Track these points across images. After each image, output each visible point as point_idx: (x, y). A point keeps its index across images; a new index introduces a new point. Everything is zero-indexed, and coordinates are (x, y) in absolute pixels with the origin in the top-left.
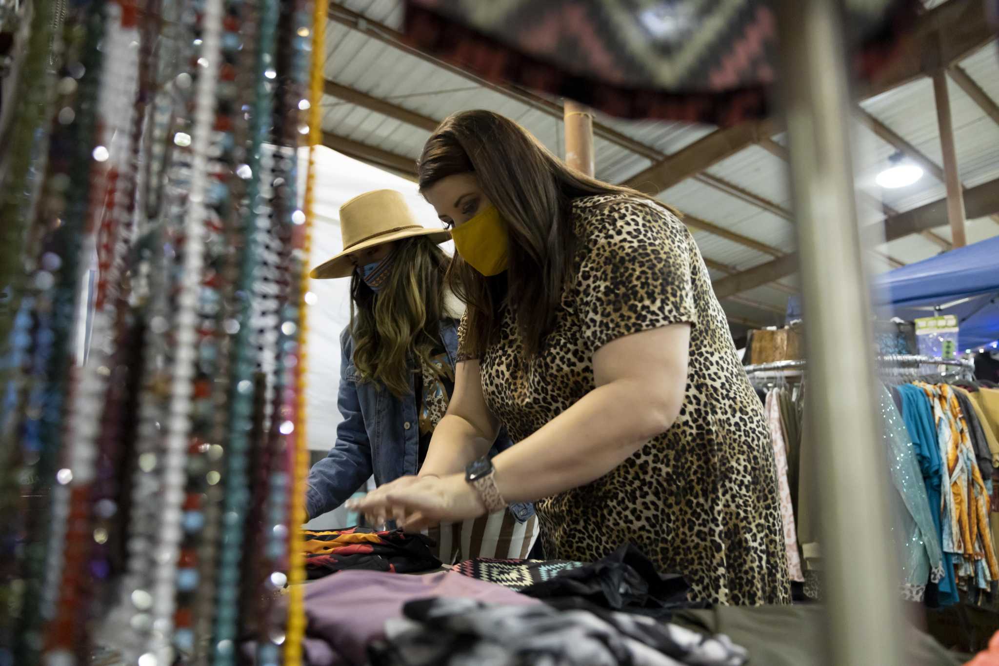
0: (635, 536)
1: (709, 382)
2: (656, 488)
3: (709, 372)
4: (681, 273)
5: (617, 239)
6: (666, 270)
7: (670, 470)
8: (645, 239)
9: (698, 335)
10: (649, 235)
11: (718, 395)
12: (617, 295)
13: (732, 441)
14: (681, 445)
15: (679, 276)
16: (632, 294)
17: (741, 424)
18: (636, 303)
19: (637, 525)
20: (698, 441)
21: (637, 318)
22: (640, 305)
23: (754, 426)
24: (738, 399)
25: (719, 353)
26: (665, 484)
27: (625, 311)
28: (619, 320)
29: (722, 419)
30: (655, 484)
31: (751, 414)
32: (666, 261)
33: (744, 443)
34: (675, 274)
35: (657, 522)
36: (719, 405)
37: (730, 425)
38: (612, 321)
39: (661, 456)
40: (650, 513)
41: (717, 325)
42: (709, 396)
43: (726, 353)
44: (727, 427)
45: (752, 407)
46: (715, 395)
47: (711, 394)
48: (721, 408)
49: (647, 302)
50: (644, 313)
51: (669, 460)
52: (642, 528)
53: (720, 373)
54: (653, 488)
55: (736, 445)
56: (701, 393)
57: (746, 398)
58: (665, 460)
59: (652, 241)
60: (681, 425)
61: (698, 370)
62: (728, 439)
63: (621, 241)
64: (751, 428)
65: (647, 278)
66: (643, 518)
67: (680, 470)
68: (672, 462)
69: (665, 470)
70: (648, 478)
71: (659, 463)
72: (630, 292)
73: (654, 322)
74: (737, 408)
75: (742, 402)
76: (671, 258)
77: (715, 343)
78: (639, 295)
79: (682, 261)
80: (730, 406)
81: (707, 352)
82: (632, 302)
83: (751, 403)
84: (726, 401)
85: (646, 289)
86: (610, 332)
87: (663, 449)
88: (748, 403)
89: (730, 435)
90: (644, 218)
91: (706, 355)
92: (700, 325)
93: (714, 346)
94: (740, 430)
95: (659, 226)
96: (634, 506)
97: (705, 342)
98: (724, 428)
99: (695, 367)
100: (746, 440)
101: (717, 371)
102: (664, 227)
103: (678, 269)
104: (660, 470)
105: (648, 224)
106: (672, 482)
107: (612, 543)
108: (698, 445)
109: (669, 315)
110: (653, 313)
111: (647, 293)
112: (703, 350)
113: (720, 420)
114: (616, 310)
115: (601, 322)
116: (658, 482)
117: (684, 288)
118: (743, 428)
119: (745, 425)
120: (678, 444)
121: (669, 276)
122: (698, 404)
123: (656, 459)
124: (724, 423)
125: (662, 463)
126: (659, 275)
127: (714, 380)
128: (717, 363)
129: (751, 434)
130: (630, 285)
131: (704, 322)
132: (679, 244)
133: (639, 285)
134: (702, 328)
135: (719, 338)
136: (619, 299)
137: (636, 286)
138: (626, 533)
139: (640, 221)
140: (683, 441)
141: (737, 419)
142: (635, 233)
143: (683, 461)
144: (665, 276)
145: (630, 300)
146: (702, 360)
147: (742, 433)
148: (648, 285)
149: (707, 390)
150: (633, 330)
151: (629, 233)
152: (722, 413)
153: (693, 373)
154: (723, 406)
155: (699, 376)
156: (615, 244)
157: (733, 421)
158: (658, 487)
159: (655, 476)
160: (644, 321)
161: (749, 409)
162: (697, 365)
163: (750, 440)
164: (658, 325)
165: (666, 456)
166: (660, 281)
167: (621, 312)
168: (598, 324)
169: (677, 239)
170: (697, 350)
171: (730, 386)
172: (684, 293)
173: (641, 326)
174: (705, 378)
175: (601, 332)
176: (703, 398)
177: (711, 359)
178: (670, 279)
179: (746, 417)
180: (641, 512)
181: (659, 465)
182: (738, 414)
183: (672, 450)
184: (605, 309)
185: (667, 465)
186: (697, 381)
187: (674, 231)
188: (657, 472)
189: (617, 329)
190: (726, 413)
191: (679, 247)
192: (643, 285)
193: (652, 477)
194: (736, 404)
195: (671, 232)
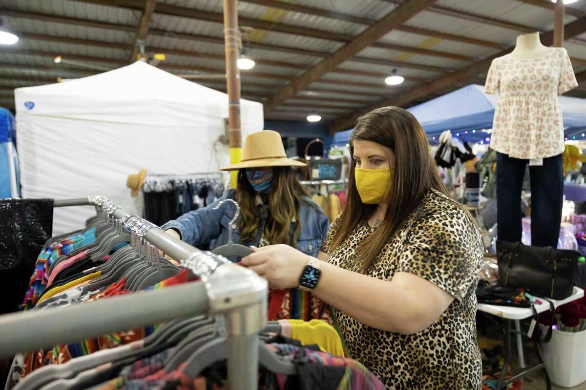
0: (426, 358)
1: (456, 338)
2: (399, 384)
3: (458, 332)
4: (469, 270)
5: (449, 228)
6: (462, 263)
7: (411, 378)
8: (463, 240)
9: (459, 308)
10: (466, 238)
11: (459, 348)
12: (429, 254)
13: (461, 379)
14: (423, 366)
15: (466, 271)
16: (438, 260)
17: (469, 370)
18: (436, 266)
19: (430, 352)
20: (435, 370)
21: (431, 274)
22: (437, 269)
23: (476, 372)
24: (470, 354)
25: (467, 323)
26: (405, 385)
27: (428, 265)
28: (421, 266)
29: (457, 363)
30: (399, 382)
31: (476, 364)
32: (465, 259)
33: (468, 382)
34: (465, 269)
35: (443, 356)
36: (458, 354)
37: (462, 368)
38: (417, 264)
39: (409, 367)
40: (439, 349)
41: (472, 306)
42: (453, 347)
43: (471, 324)
44: (459, 369)
45: (477, 360)
46: (457, 348)
47: (455, 346)
48: (459, 356)
49: (442, 271)
50: (437, 274)
51: (413, 372)
52: (432, 355)
53: (464, 335)
54: (397, 384)
55: (462, 382)
56: (448, 343)
57: (475, 354)
58: (411, 371)
59: (465, 243)
60: (428, 355)
61: (451, 328)
62: (459, 377)
63: (451, 232)
64: (474, 374)
65: (451, 260)
66: (435, 350)
67: (418, 381)
68: (414, 374)
69: (408, 376)
70: (396, 376)
71: (406, 371)
72: (438, 259)
73: (439, 283)
74: (469, 359)
75: (472, 356)
76: (468, 259)
77: (467, 316)
78: (441, 264)
79: (473, 264)
80: (465, 357)
81: (460, 320)
82: (435, 264)
83: (477, 358)
84: (464, 353)
85: (446, 265)
86: (411, 268)
87: (412, 364)
88: (475, 357)
89: (460, 374)
90: (468, 227)
91: (459, 321)
92: (463, 303)
93: (466, 318)
94: (467, 373)
95: (472, 237)
96: (432, 340)
97: (462, 314)
98: (457, 369)
99: (450, 326)
100: (469, 380)
101: (462, 333)
102: (474, 239)
103: (468, 267)
104: (406, 375)
105: (468, 232)
106: (410, 386)
107: (409, 356)
108: (434, 372)
109: (447, 286)
110: (441, 278)
111: (445, 267)
112: (459, 318)
113: (456, 363)
114: (423, 261)
115: (411, 260)
116: (402, 381)
117: (464, 279)
118: (469, 372)
119: (471, 371)
120: (422, 365)
121: (461, 268)
122: (444, 348)
123: (406, 367)
124: (458, 366)
125: (408, 372)
126: (457, 263)
127: (459, 338)
128: (464, 329)
129: (473, 378)
130: (440, 256)
131: (466, 302)
132: (477, 253)
133: (444, 260)
134: (463, 305)
135: (472, 314)
136: (430, 257)
137: (443, 259)
138: (421, 354)
139: (465, 227)
140: (425, 365)
141: (467, 366)
142: (460, 233)
143: (421, 376)
144: (459, 266)
145: (434, 262)
146: (456, 324)
147: (468, 376)
148: (449, 263)
149: (453, 343)
150: (425, 277)
151: (457, 230)
152: (458, 359)
153: (448, 329)
154: (460, 355)
155: (451, 333)
156: (447, 231)
157: (464, 366)
158: (400, 384)
159: (401, 377)
160: (434, 278)
161: (475, 362)
162: (452, 326)
163: (472, 381)
164: (440, 286)
165: (412, 369)
166: (456, 267)
167: (425, 264)
168: (408, 259)
169: (477, 250)
170: (455, 317)
171: (467, 344)
172: (462, 281)
173: (430, 278)
174: (454, 335)
175: (407, 265)
176: (448, 346)
177: (461, 325)
178: (461, 269)
179: (473, 366)
180: (435, 345)
181: (406, 372)
182: (469, 363)
183: (417, 367)
184: (418, 255)
185: (411, 375)
186: (449, 335)
187: (478, 244)
188: (403, 375)
189: (416, 270)
190: (461, 360)
191: (476, 255)
192: (446, 261)
193: (399, 376)
194: (468, 356)
195: (476, 244)
